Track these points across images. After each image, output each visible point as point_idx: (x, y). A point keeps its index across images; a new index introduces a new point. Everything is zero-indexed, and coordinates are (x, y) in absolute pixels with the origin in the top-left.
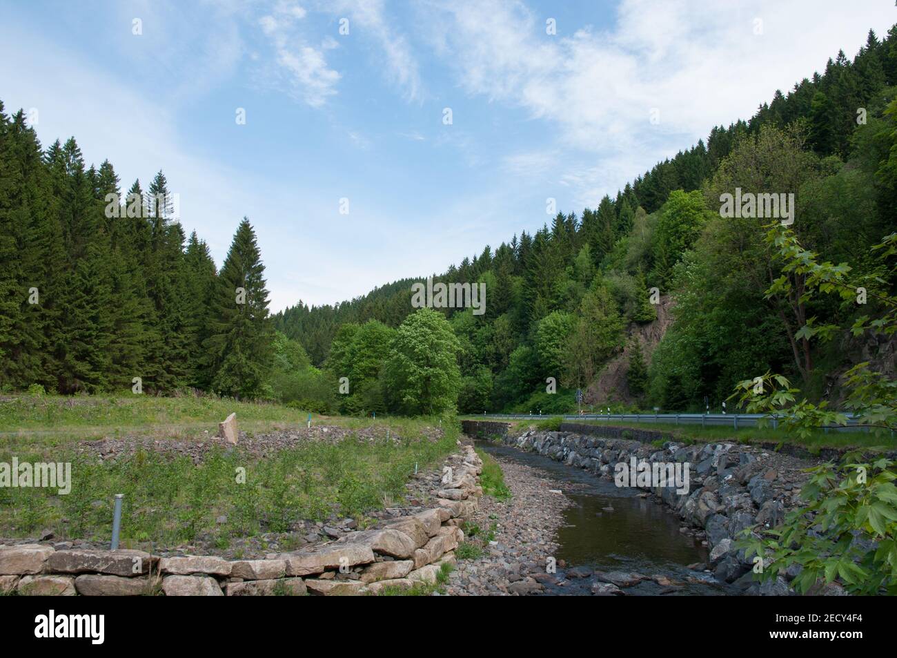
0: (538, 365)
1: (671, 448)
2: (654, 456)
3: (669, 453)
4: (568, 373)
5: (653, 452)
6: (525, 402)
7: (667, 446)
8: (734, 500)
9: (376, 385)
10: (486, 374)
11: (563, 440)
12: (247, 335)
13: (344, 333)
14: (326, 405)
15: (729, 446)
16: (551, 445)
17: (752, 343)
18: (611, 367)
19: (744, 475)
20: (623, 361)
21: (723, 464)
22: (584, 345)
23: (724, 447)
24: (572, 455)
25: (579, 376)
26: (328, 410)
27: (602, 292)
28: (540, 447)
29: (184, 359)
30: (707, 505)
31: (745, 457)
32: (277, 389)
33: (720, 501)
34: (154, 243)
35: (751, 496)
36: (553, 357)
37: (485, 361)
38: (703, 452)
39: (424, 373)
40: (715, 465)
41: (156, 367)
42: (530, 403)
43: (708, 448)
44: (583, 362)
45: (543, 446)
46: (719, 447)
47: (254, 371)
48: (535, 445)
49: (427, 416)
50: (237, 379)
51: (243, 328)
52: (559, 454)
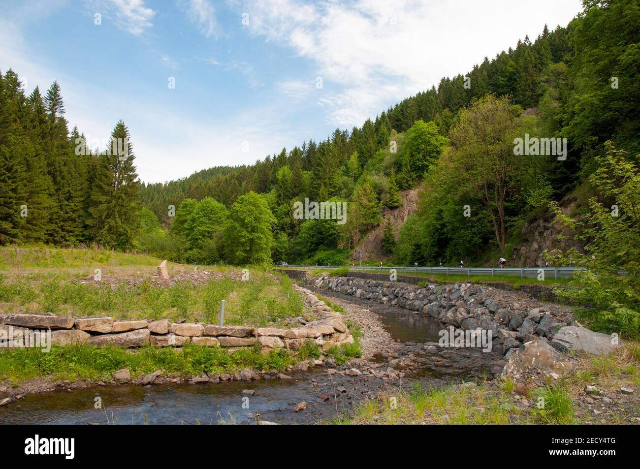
0: (321, 233)
1: (430, 287)
2: (419, 291)
3: (429, 289)
4: (342, 239)
5: (418, 289)
6: (312, 258)
7: (427, 285)
8: (479, 310)
9: (212, 243)
10: (284, 237)
11: (351, 282)
12: (123, 206)
13: (186, 206)
14: (178, 256)
15: (469, 285)
16: (342, 285)
17: (472, 226)
18: (371, 236)
19: (482, 299)
20: (380, 233)
21: (468, 294)
22: (354, 220)
23: (466, 285)
24: (359, 292)
25: (350, 241)
26: (179, 259)
27: (367, 186)
28: (334, 286)
29: (74, 220)
30: (461, 314)
31: (481, 290)
32: (143, 244)
33: (469, 313)
34: (51, 134)
35: (488, 308)
36: (332, 228)
37: (283, 229)
38: (453, 288)
39: (251, 237)
40: (462, 295)
41: (54, 226)
42: (316, 258)
43: (456, 286)
44: (353, 232)
45: (336, 286)
46: (463, 285)
47: (127, 231)
48: (330, 285)
49: (251, 265)
50: (114, 237)
51: (120, 200)
52: (349, 291)
